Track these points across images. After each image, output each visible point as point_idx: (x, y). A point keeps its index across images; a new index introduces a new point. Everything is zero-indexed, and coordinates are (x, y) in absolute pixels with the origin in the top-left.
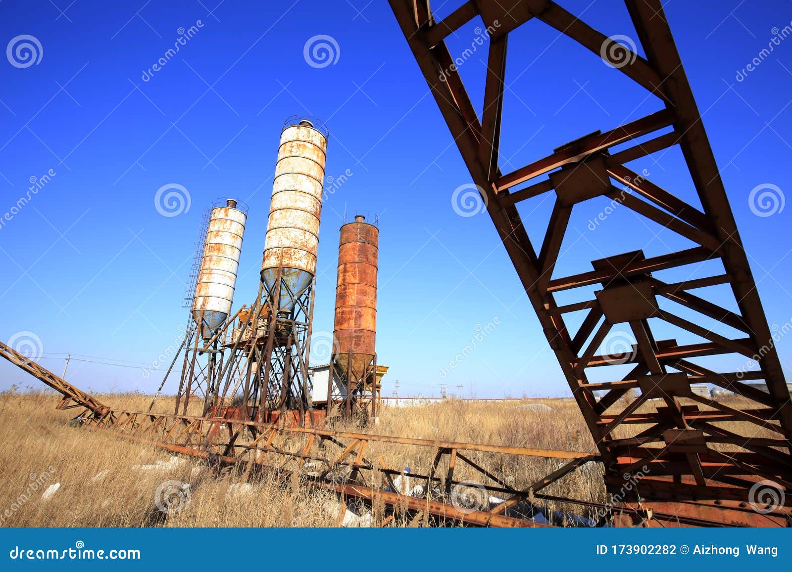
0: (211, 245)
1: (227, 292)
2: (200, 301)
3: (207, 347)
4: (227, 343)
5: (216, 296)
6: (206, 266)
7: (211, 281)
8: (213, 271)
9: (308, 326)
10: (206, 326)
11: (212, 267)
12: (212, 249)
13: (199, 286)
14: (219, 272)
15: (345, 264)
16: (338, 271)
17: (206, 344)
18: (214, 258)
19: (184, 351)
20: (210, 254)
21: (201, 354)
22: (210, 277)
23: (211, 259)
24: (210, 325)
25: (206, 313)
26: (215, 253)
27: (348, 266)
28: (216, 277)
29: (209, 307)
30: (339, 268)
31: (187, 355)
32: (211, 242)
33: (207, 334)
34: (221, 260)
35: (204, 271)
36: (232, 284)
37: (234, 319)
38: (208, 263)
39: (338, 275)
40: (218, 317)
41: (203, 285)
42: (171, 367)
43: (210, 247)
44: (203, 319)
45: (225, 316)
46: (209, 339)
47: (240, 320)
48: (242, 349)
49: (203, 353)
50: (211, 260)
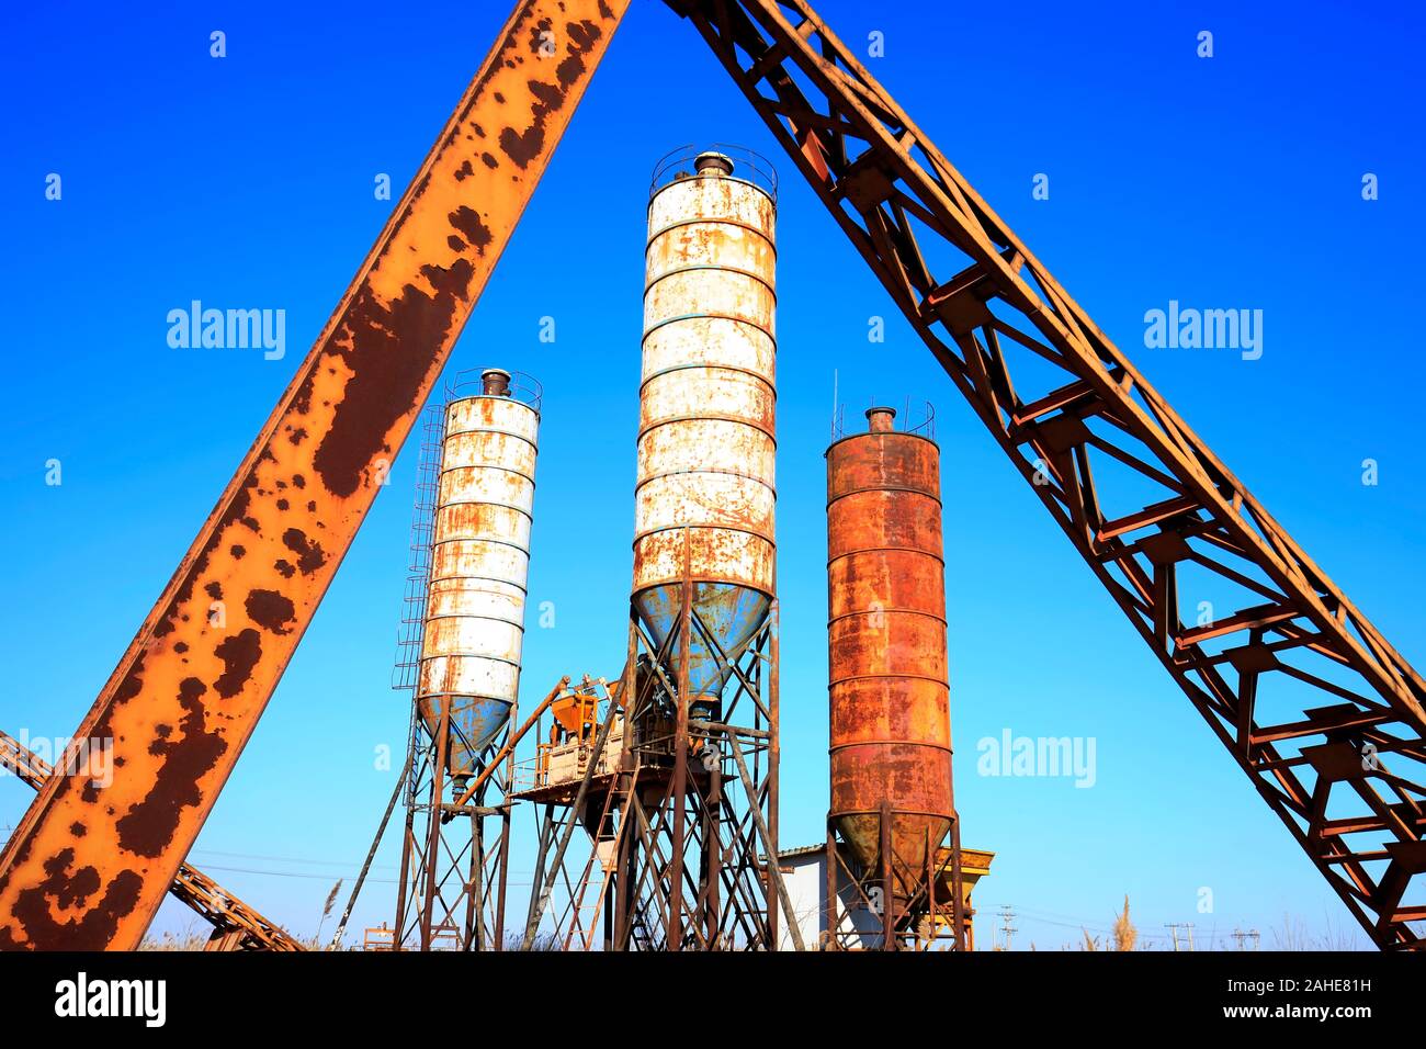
0: (455, 508)
1: (505, 641)
2: (438, 670)
3: (462, 800)
4: (518, 789)
5: (480, 652)
6: (446, 571)
7: (462, 611)
8: (466, 582)
9: (768, 737)
10: (457, 740)
11: (461, 572)
12: (458, 520)
13: (430, 627)
14: (485, 584)
15: (851, 556)
16: (831, 577)
17: (458, 790)
18: (467, 547)
19: (400, 812)
20: (454, 534)
21: (447, 819)
22: (460, 600)
23: (458, 547)
24: (469, 737)
25: (457, 703)
26: (468, 531)
27: (859, 560)
28: (473, 602)
29: (462, 687)
30: (834, 565)
31: (409, 825)
32: (453, 500)
33: (461, 761)
34: (484, 550)
35: (442, 585)
36: (516, 615)
37: (536, 718)
38: (450, 560)
39: (831, 589)
40: (487, 714)
41: (441, 622)
42: (370, 859)
43: (451, 513)
44: (450, 723)
45: (505, 709)
46: (466, 778)
47: (556, 720)
48: (568, 805)
49: (452, 818)
50: (458, 553)
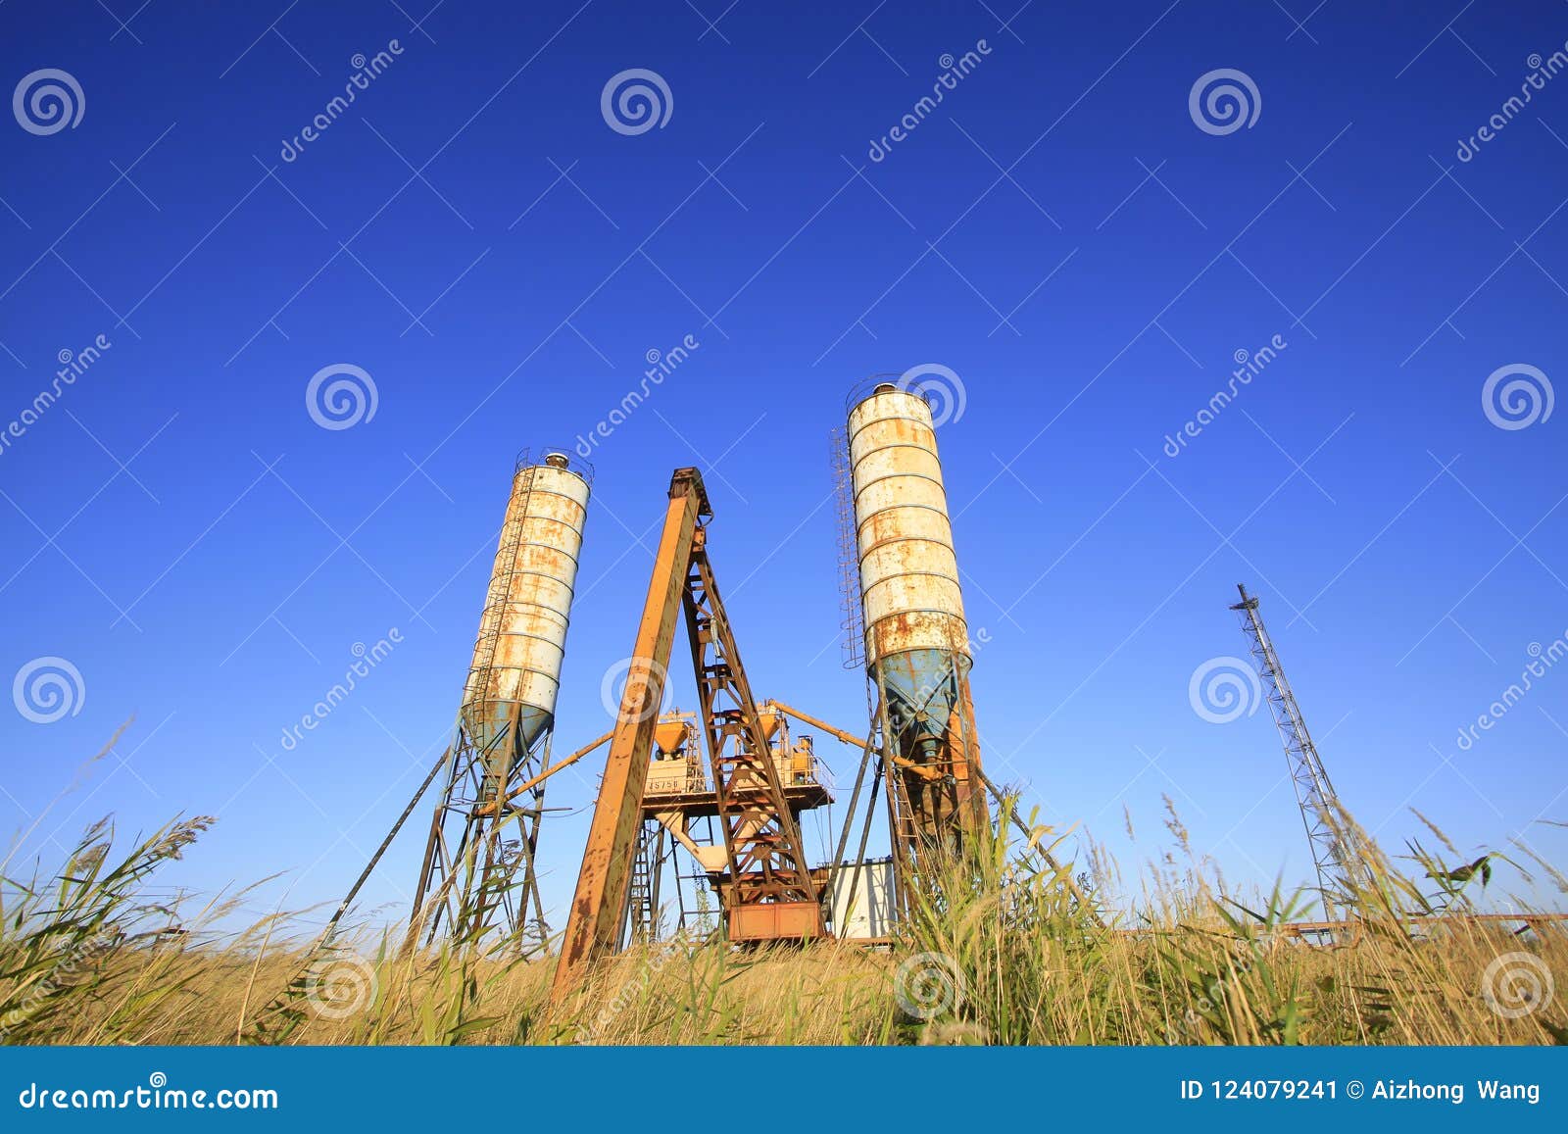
2: (508, 679)
8: (542, 611)
11: (540, 601)
12: (537, 559)
13: (503, 643)
18: (546, 583)
20: (533, 569)
22: (535, 623)
23: (537, 581)
28: (549, 628)
29: (527, 698)
35: (518, 607)
41: (515, 638)
44: (519, 728)
50: (535, 585)
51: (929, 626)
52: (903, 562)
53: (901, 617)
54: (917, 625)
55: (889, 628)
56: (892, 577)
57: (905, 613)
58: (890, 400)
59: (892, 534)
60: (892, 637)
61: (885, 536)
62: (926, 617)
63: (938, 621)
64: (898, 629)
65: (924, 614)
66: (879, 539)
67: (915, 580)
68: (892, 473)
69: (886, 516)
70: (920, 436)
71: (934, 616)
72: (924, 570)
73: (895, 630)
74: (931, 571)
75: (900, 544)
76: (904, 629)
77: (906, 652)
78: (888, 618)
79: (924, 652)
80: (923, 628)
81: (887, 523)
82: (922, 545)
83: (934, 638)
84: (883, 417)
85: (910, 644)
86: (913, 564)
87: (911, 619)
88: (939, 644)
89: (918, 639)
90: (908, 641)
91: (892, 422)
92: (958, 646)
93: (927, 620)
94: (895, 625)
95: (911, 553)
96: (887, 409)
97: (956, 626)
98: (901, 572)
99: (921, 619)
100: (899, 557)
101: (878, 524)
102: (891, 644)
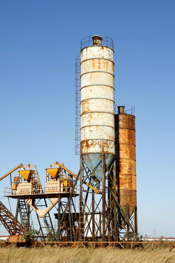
51: (95, 145)
52: (89, 121)
53: (87, 141)
54: (91, 145)
55: (84, 145)
56: (86, 126)
57: (88, 140)
58: (91, 50)
59: (87, 110)
60: (84, 148)
61: (85, 110)
62: (95, 142)
63: (99, 143)
64: (86, 146)
65: (94, 141)
66: (83, 111)
67: (92, 128)
68: (90, 84)
69: (86, 102)
70: (101, 67)
71: (97, 141)
72: (96, 124)
73: (85, 146)
74: (99, 124)
75: (89, 114)
76: (88, 146)
77: (88, 154)
78: (84, 141)
79: (93, 154)
80: (93, 146)
81: (86, 105)
82: (96, 114)
83: (96, 149)
84: (88, 58)
85: (89, 151)
86: (93, 122)
87: (90, 143)
88: (98, 151)
89: (91, 150)
90: (88, 150)
91: (91, 61)
92: (105, 151)
93: (95, 143)
94: (85, 144)
95: (92, 117)
96: (90, 54)
97: (106, 144)
98: (88, 125)
99: (93, 143)
100: (88, 119)
101: (84, 105)
102: (84, 151)
